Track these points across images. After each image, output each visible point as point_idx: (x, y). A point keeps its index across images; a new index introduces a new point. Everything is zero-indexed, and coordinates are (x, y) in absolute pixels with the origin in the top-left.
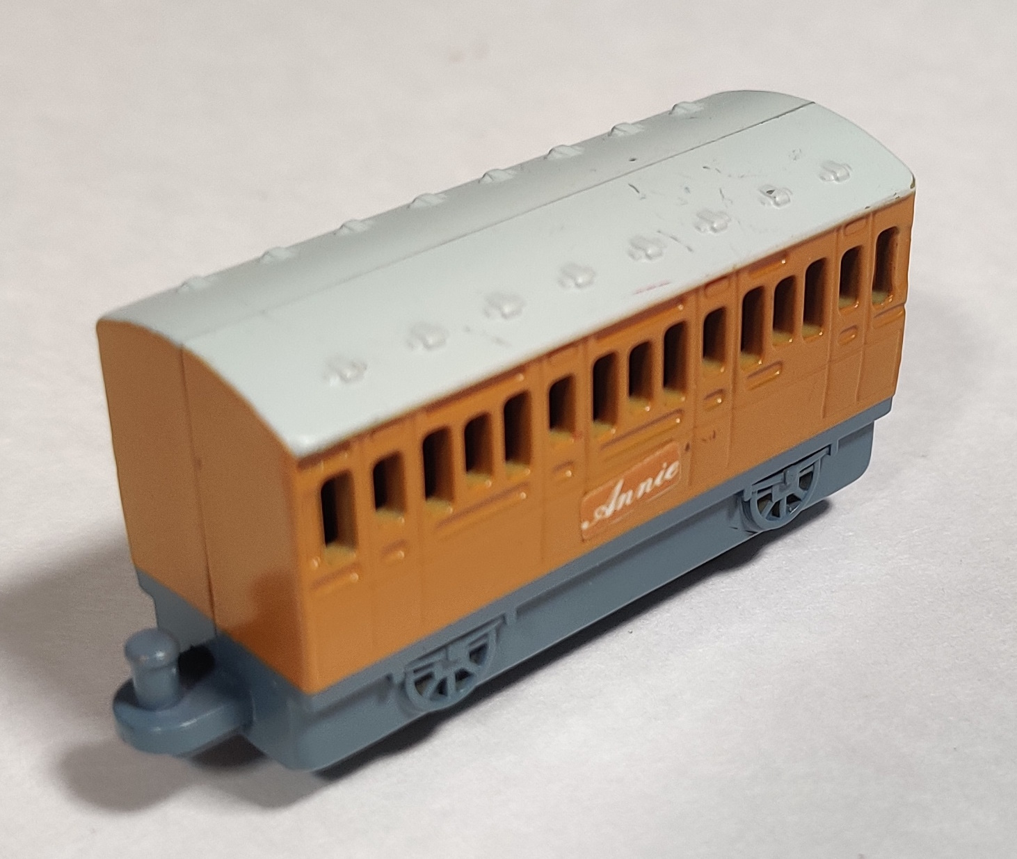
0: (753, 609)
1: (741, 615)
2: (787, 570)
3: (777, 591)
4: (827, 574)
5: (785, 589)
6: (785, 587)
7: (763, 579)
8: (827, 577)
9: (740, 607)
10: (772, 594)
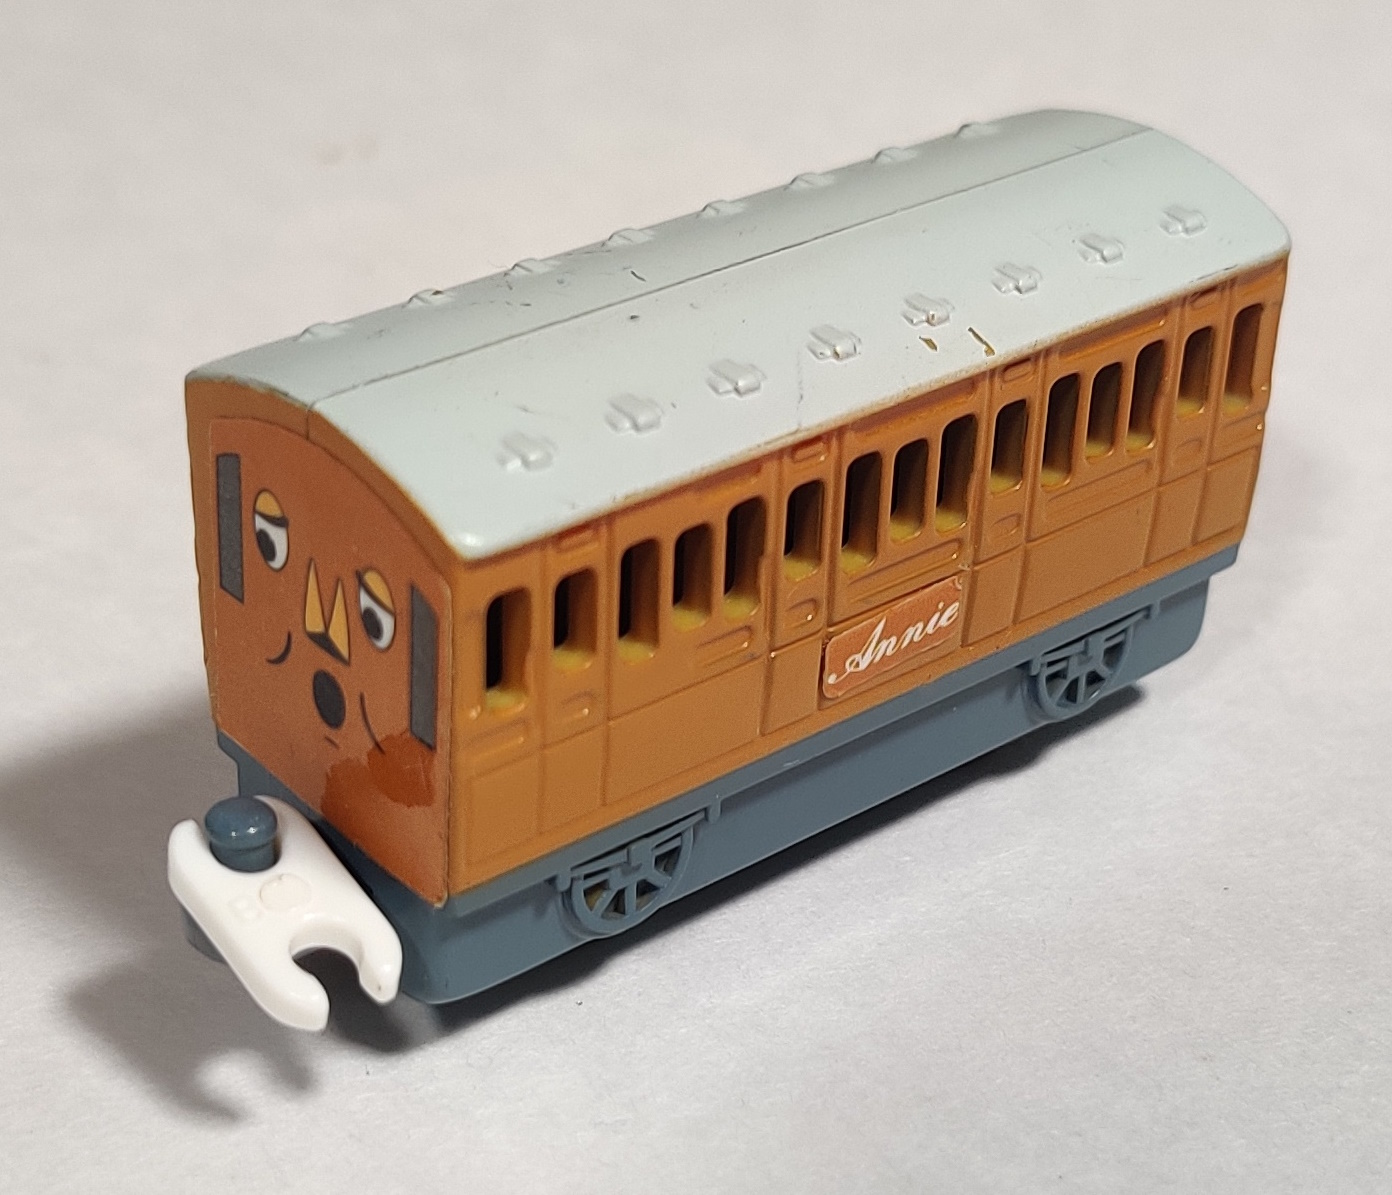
0: (761, 969)
1: (745, 977)
2: (812, 912)
3: (799, 942)
4: (872, 918)
5: (809, 940)
6: (809, 937)
7: (778, 923)
8: (872, 922)
9: (743, 967)
10: (791, 947)
